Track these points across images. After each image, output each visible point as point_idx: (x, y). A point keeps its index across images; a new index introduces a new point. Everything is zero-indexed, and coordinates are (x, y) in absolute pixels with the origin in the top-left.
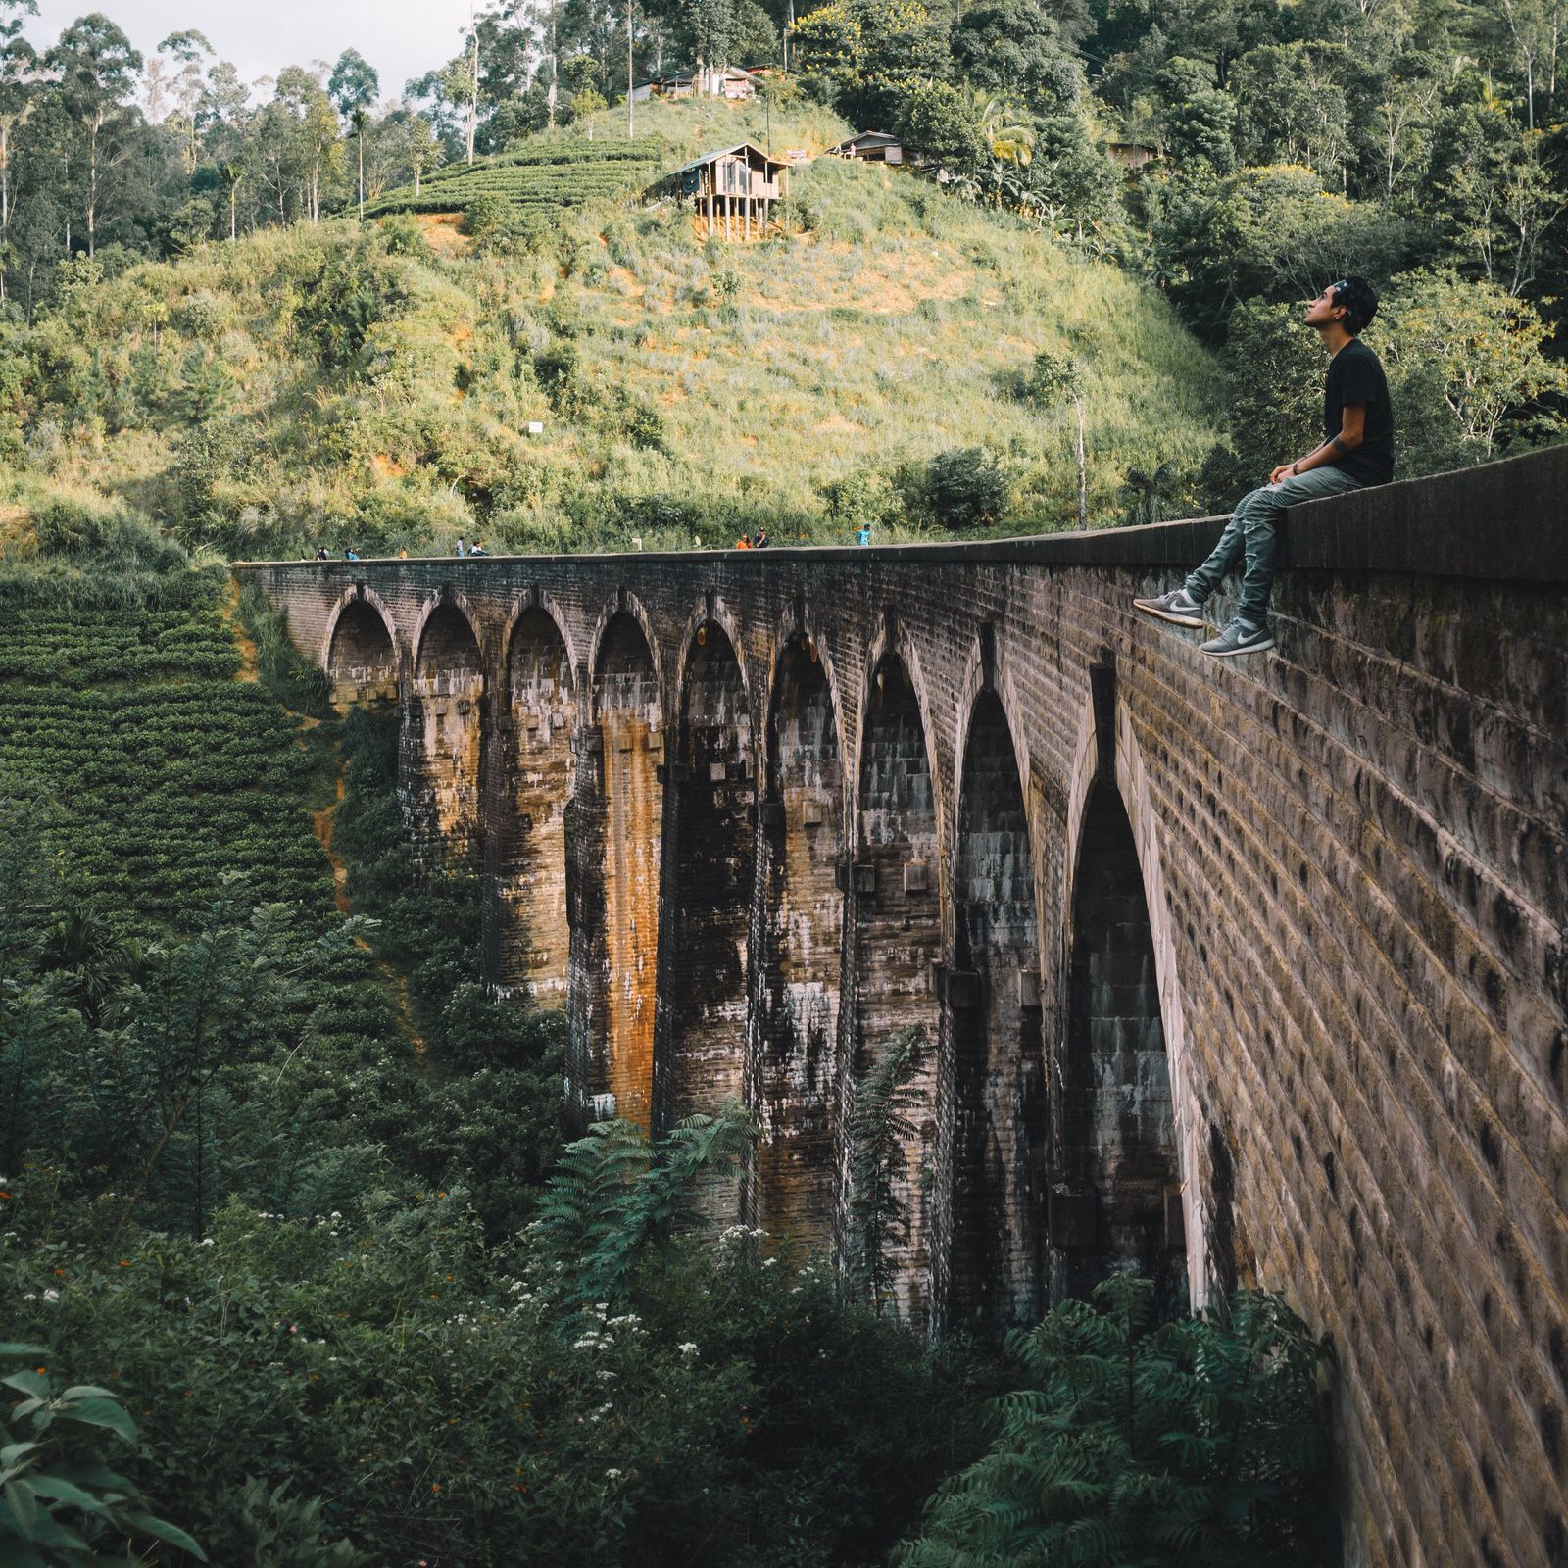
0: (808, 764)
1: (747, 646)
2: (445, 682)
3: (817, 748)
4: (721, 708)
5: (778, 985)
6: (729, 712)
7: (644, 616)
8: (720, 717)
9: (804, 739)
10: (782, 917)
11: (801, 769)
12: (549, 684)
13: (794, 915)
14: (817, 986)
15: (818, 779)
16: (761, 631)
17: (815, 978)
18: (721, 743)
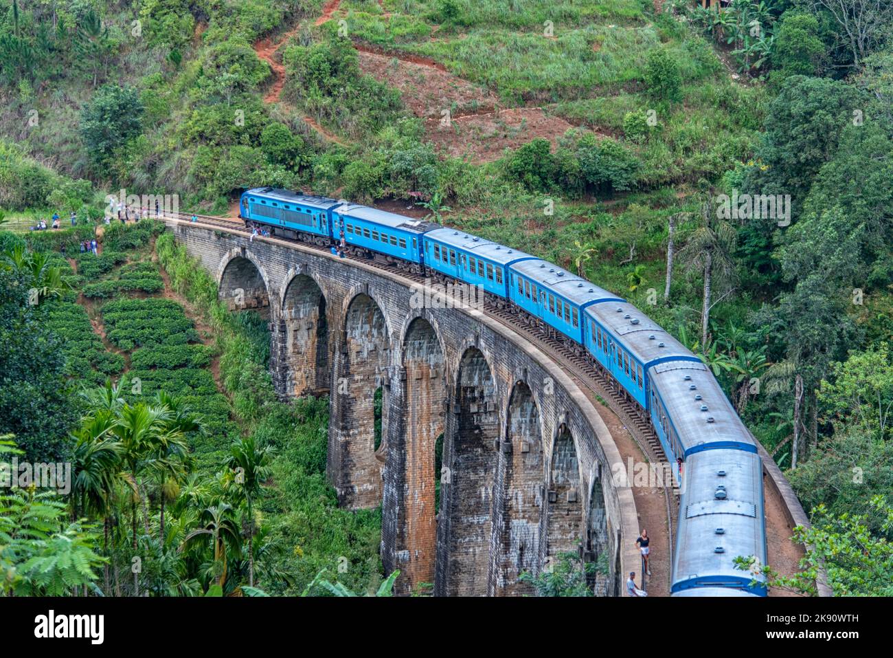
0: (523, 426)
1: (496, 368)
2: (298, 311)
3: (528, 419)
4: (476, 378)
5: (507, 519)
6: (480, 379)
7: (436, 325)
8: (476, 382)
9: (522, 416)
10: (510, 491)
11: (521, 428)
12: (367, 327)
13: (516, 491)
14: (525, 521)
15: (528, 432)
16: (505, 369)
17: (524, 518)
18: (476, 394)
